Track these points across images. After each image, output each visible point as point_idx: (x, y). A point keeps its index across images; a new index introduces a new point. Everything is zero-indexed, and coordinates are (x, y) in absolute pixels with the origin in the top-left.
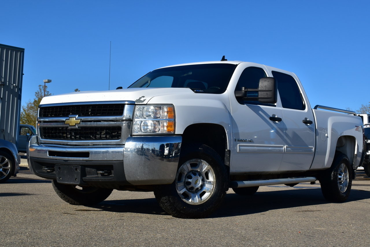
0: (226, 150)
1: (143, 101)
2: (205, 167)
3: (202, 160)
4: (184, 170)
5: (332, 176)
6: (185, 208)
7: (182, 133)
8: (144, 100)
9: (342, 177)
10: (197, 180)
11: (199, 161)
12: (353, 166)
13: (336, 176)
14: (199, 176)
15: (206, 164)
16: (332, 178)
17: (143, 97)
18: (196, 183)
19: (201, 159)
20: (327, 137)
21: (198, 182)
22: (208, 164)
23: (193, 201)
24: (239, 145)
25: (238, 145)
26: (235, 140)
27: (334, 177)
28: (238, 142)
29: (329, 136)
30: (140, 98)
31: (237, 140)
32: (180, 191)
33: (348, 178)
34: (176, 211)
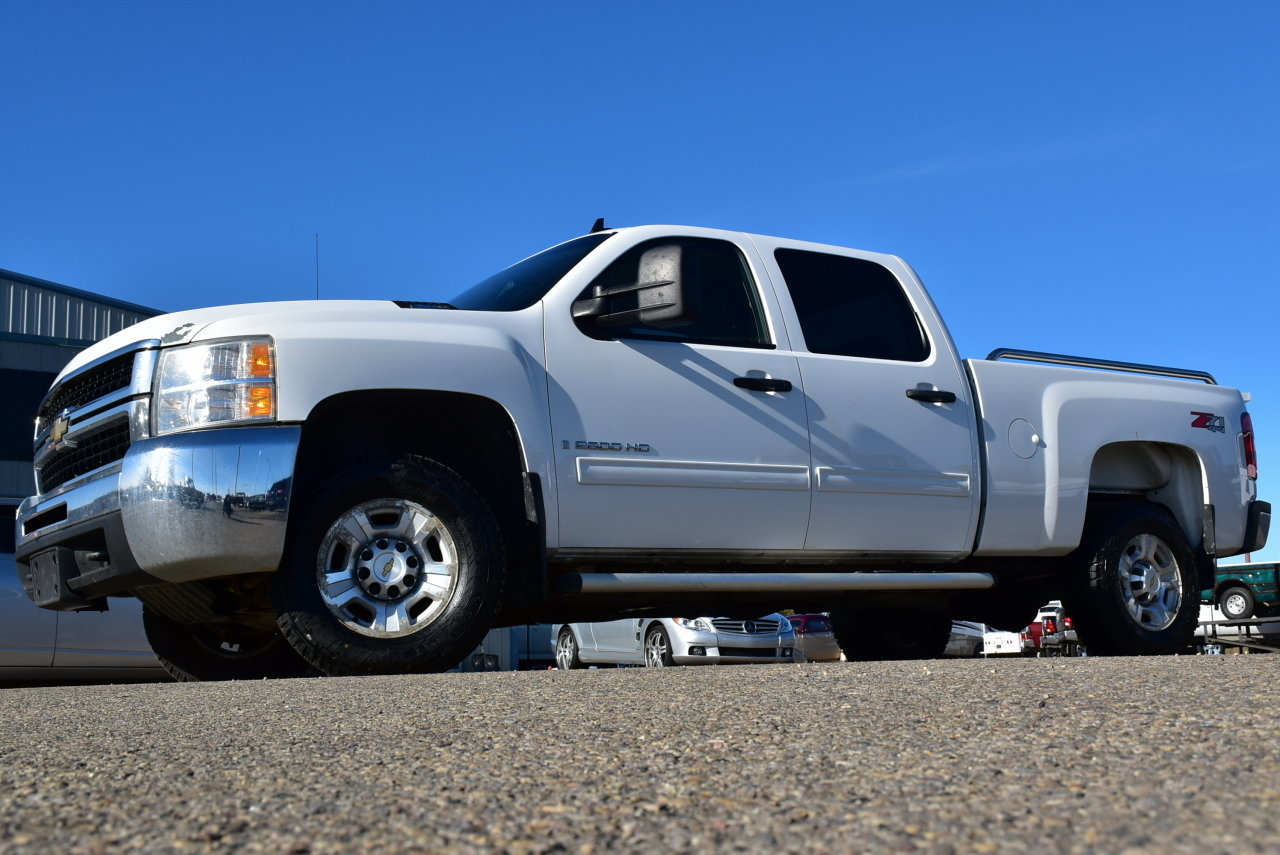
0: (524, 474)
1: (181, 337)
2: (421, 521)
3: (408, 502)
4: (348, 534)
5: (1093, 575)
6: (346, 646)
7: (304, 418)
8: (186, 333)
9: (1143, 579)
10: (391, 563)
11: (398, 504)
12: (1205, 545)
13: (1111, 577)
14: (395, 552)
15: (422, 513)
16: (1094, 583)
17: (189, 325)
18: (387, 571)
19: (403, 497)
20: (1041, 444)
21: (395, 569)
22: (428, 512)
23: (381, 627)
24: (581, 461)
25: (578, 459)
26: (566, 445)
27: (1098, 576)
28: (579, 451)
29: (1047, 440)
30: (178, 329)
31: (572, 445)
32: (336, 596)
33: (1180, 583)
34: (319, 659)
